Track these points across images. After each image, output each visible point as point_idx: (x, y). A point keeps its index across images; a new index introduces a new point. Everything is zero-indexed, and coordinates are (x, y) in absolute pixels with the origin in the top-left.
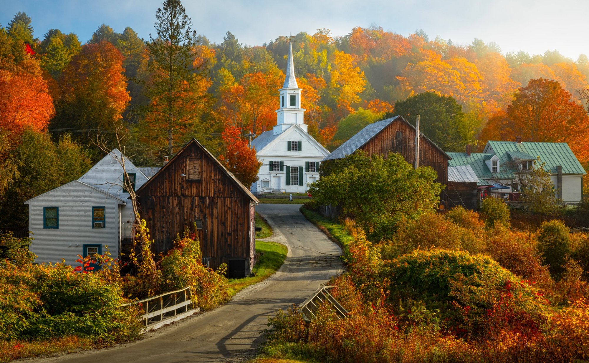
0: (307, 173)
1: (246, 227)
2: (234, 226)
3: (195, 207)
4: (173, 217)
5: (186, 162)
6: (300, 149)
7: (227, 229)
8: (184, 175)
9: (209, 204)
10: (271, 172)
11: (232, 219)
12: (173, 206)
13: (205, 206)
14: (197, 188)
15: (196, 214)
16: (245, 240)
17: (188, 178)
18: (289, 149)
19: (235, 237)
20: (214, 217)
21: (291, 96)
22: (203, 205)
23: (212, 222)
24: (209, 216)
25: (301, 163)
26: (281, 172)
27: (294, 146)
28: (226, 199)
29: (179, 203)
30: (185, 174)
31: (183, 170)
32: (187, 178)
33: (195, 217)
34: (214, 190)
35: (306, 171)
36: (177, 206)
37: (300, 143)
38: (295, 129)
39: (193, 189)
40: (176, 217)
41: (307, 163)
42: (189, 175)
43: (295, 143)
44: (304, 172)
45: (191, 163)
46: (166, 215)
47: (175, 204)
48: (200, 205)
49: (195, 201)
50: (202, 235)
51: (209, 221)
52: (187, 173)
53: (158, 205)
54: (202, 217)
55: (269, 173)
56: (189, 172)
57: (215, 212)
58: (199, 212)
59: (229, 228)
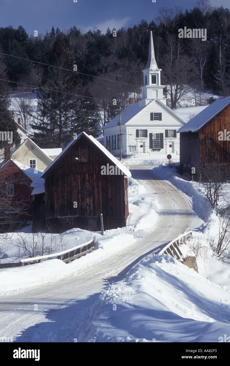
0: (166, 138)
1: (122, 194)
2: (114, 194)
3: (86, 181)
5: (78, 150)
6: (160, 119)
8: (77, 159)
10: (137, 138)
11: (112, 189)
12: (71, 181)
13: (93, 180)
14: (86, 168)
15: (87, 186)
16: (122, 204)
17: (80, 160)
18: (152, 119)
19: (114, 202)
20: (99, 188)
21: (152, 76)
23: (98, 192)
24: (96, 187)
25: (162, 130)
26: (146, 138)
27: (156, 117)
29: (75, 179)
31: (76, 154)
33: (86, 188)
34: (99, 168)
35: (166, 137)
37: (160, 114)
38: (156, 102)
39: (84, 168)
40: (73, 188)
41: (166, 131)
43: (156, 114)
44: (164, 138)
45: (82, 150)
46: (66, 188)
47: (72, 179)
48: (89, 180)
49: (86, 176)
50: (91, 201)
51: (96, 191)
52: (79, 157)
53: (61, 181)
54: (91, 188)
55: (136, 139)
56: (80, 157)
57: (100, 185)
58: (89, 185)
59: (110, 195)
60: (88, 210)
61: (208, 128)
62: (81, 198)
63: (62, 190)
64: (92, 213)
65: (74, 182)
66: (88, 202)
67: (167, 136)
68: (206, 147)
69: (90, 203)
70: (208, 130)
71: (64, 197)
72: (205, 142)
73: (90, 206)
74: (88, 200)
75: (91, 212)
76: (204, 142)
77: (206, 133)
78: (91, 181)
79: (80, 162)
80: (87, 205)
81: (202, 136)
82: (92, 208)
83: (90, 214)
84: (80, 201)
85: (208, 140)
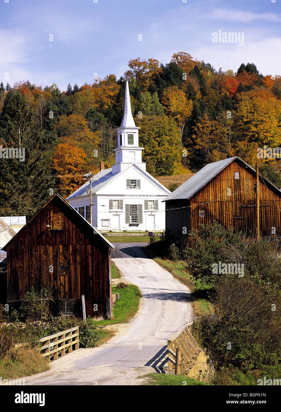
0: (146, 211)
1: (106, 271)
2: (95, 270)
3: (60, 255)
4: (40, 264)
5: (50, 214)
6: (139, 187)
7: (89, 273)
8: (48, 226)
9: (72, 252)
10: (111, 210)
11: (93, 264)
12: (40, 254)
13: (68, 253)
14: (60, 237)
15: (61, 260)
16: (105, 283)
17: (53, 228)
18: (128, 187)
19: (96, 281)
20: (77, 263)
21: (128, 135)
22: (67, 252)
23: (75, 268)
24: (72, 262)
25: (140, 201)
26: (121, 210)
27: (133, 183)
28: (87, 246)
29: (45, 251)
30: (50, 225)
31: (47, 221)
32: (51, 229)
33: (60, 263)
34: (76, 238)
36: (43, 254)
37: (139, 181)
38: (133, 167)
39: (57, 238)
40: (43, 263)
41: (146, 202)
42: (53, 225)
44: (143, 210)
45: (55, 215)
46: (35, 263)
47: (42, 252)
48: (64, 252)
49: (60, 248)
50: (67, 280)
51: (72, 267)
52: (51, 224)
53: (27, 254)
54: (66, 263)
55: (110, 212)
56: (53, 223)
57: (78, 258)
58: (63, 259)
59: (90, 272)
60: (62, 292)
61: (201, 195)
62: (53, 276)
63: (29, 266)
64: (67, 295)
65: (44, 255)
66: (62, 282)
67: (146, 208)
68: (199, 219)
69: (65, 282)
70: (201, 198)
71: (31, 275)
72: (198, 213)
73: (64, 286)
74: (62, 278)
75: (65, 294)
76: (196, 212)
77: (198, 202)
78: (65, 253)
79: (52, 229)
80: (61, 284)
81: (193, 206)
82: (67, 289)
83: (64, 297)
84: (52, 280)
85: (200, 210)
